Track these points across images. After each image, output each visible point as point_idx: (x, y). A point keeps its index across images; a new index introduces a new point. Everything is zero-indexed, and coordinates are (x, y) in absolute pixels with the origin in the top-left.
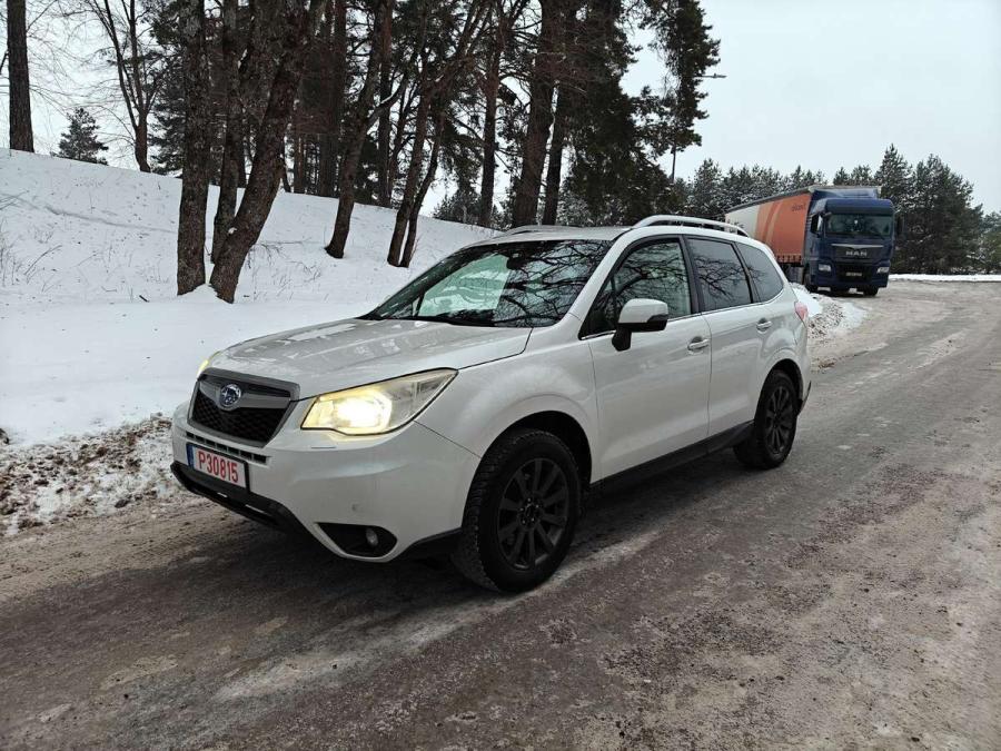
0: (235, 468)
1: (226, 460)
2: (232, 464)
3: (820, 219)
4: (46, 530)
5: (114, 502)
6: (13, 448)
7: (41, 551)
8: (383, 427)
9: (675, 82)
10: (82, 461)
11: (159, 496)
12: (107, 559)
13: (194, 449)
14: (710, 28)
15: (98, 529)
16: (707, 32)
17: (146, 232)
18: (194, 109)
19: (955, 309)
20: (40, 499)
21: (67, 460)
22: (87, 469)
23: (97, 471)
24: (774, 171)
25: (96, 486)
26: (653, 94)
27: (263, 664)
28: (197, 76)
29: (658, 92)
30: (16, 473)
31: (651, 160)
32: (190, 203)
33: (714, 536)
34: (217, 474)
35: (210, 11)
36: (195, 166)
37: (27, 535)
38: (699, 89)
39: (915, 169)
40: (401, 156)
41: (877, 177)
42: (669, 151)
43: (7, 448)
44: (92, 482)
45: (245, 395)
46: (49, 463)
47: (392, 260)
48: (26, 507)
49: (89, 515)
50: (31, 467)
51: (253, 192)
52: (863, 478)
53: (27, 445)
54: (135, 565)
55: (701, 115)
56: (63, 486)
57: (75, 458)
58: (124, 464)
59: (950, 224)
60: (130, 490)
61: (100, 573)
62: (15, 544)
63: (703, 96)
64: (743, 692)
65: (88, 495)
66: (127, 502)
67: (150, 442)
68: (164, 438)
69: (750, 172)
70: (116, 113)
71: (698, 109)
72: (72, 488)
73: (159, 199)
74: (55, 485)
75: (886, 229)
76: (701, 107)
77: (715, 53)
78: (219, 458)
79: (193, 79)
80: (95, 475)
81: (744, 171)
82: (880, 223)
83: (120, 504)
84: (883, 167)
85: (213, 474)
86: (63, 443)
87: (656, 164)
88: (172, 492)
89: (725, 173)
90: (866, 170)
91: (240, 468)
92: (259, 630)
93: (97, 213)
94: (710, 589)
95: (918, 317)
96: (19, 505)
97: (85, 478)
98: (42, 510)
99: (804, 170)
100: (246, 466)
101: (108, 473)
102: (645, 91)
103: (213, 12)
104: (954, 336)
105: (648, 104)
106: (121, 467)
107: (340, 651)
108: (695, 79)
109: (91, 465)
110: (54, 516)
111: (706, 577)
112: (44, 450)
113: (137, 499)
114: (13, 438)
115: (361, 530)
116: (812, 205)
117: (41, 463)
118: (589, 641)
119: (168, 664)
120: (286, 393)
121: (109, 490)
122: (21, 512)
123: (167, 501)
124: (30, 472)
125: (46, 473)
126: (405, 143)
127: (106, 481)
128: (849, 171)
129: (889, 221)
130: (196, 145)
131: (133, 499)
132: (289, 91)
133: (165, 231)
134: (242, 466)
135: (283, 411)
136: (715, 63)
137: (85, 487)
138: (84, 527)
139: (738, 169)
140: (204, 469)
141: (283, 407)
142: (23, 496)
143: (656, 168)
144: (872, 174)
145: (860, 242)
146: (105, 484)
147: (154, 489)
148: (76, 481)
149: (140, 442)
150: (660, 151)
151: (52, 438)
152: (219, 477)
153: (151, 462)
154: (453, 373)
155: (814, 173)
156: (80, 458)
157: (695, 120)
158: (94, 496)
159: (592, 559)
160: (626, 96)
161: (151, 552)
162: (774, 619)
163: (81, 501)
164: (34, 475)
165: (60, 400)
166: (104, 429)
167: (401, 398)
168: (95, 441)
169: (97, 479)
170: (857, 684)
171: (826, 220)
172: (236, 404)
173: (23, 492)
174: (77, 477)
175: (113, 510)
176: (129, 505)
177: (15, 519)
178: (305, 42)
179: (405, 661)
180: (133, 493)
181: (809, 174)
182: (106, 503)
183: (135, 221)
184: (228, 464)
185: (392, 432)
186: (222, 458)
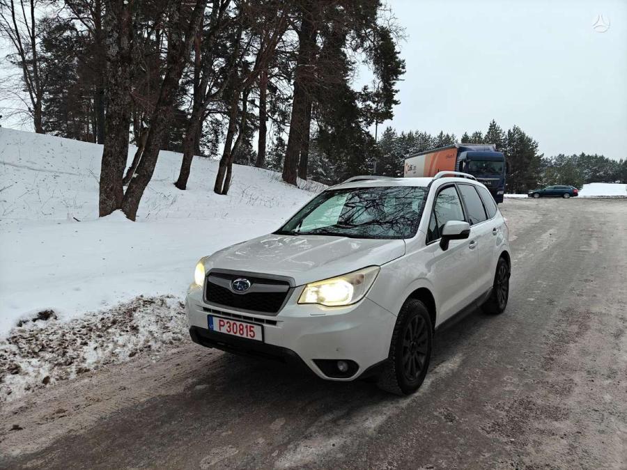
0: (252, 329)
1: (244, 324)
2: (250, 327)
3: (464, 164)
4: (92, 374)
5: (128, 354)
6: (60, 322)
7: (95, 388)
8: (348, 301)
9: (380, 84)
10: (105, 329)
11: (153, 348)
12: (144, 390)
13: (214, 318)
14: (399, 53)
15: (123, 371)
16: (397, 55)
17: (58, 174)
18: (113, 100)
19: (544, 215)
20: (86, 354)
21: (94, 328)
22: (108, 333)
23: (114, 334)
24: (428, 134)
25: (115, 343)
26: (369, 91)
27: (289, 447)
28: (116, 80)
29: (371, 89)
30: (68, 338)
31: (365, 129)
32: (110, 159)
33: (494, 355)
34: (235, 333)
35: (82, 32)
36: (113, 135)
37: (83, 378)
38: (394, 88)
39: (507, 133)
40: (205, 124)
41: (486, 138)
42: (374, 123)
43: (57, 322)
44: (113, 341)
45: (254, 285)
46: (84, 331)
47: (217, 190)
48: (78, 360)
49: (115, 363)
50: (74, 334)
51: (149, 152)
52: (552, 317)
53: (67, 319)
54: (163, 392)
55: (396, 103)
56: (96, 345)
57: (100, 327)
58: (129, 329)
59: (527, 165)
60: (135, 345)
61: (145, 399)
62: (77, 384)
63: (396, 92)
64: (564, 442)
65: (112, 350)
66: (135, 353)
67: (142, 314)
68: (148, 311)
69: (414, 134)
70: (20, 96)
71: (394, 99)
72: (102, 346)
73: (62, 153)
74: (92, 344)
75: (501, 169)
76: (395, 98)
77: (403, 67)
78: (238, 323)
79: (113, 82)
80: (114, 337)
81: (410, 134)
82: (497, 166)
83: (132, 355)
84: (489, 132)
85: (232, 333)
86: (89, 317)
87: (367, 130)
88: (159, 345)
89: (399, 135)
90: (480, 134)
91: (257, 329)
92: (273, 427)
93: (23, 163)
94: (511, 385)
95: (526, 220)
96: (74, 358)
97: (108, 339)
98: (88, 361)
99: (445, 133)
100: (263, 328)
101: (121, 335)
102: (365, 88)
103: (83, 33)
104: (551, 231)
105: (366, 96)
106: (127, 331)
107: (329, 436)
108: (392, 82)
109: (110, 330)
110: (96, 365)
111: (505, 379)
112: (78, 322)
113: (141, 351)
114: (59, 316)
115: (334, 363)
116: (458, 155)
117: (79, 331)
118: (467, 419)
119: (231, 452)
120: (286, 283)
121: (124, 346)
122: (76, 363)
123: (158, 351)
124: (75, 337)
125: (84, 337)
126: (207, 116)
127: (121, 340)
128: (470, 135)
129: (502, 164)
130: (114, 123)
131: (138, 351)
132: (172, 90)
133: (71, 174)
134: (260, 327)
135: (286, 293)
136: (403, 73)
137: (109, 345)
138: (114, 370)
139: (406, 133)
140: (224, 330)
141: (285, 291)
142: (75, 353)
143: (368, 134)
144: (483, 136)
145: (487, 177)
146: (120, 343)
147: (149, 344)
148: (103, 341)
149: (136, 315)
150: (369, 124)
151: (80, 315)
152: (238, 335)
153: (144, 327)
154: (378, 268)
155: (450, 135)
156: (103, 326)
157: (393, 106)
158: (117, 350)
159: (436, 372)
160: (353, 91)
161: (168, 384)
162: (554, 400)
163: (108, 354)
164: (78, 339)
165: (77, 290)
166: (109, 307)
167: (357, 283)
168: (107, 315)
169: (115, 339)
170: (618, 432)
171: (467, 164)
172: (248, 291)
173: (74, 350)
174: (103, 339)
175: (128, 359)
176: (137, 355)
177: (73, 368)
178: (183, 61)
179: (371, 438)
180: (138, 347)
181: (448, 136)
182: (124, 355)
183: (48, 167)
184: (247, 327)
185: (354, 303)
186: (240, 323)
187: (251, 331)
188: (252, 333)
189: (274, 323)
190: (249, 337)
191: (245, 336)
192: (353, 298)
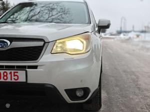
0: (16, 74)
1: (8, 72)
2: (14, 73)
78: (2, 71)
91: (21, 74)
100: (26, 71)
120: (42, 40)
135: (43, 47)
141: (42, 45)
152: (2, 80)
172: (9, 47)
184: (11, 73)
185: (88, 52)
186: (4, 71)
187: (14, 76)
188: (16, 78)
189: (35, 67)
190: (13, 80)
191: (9, 80)
192: (86, 49)
